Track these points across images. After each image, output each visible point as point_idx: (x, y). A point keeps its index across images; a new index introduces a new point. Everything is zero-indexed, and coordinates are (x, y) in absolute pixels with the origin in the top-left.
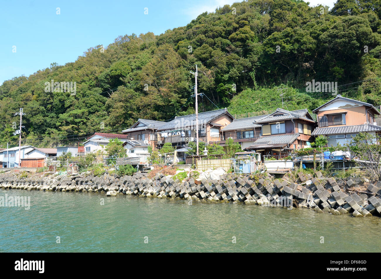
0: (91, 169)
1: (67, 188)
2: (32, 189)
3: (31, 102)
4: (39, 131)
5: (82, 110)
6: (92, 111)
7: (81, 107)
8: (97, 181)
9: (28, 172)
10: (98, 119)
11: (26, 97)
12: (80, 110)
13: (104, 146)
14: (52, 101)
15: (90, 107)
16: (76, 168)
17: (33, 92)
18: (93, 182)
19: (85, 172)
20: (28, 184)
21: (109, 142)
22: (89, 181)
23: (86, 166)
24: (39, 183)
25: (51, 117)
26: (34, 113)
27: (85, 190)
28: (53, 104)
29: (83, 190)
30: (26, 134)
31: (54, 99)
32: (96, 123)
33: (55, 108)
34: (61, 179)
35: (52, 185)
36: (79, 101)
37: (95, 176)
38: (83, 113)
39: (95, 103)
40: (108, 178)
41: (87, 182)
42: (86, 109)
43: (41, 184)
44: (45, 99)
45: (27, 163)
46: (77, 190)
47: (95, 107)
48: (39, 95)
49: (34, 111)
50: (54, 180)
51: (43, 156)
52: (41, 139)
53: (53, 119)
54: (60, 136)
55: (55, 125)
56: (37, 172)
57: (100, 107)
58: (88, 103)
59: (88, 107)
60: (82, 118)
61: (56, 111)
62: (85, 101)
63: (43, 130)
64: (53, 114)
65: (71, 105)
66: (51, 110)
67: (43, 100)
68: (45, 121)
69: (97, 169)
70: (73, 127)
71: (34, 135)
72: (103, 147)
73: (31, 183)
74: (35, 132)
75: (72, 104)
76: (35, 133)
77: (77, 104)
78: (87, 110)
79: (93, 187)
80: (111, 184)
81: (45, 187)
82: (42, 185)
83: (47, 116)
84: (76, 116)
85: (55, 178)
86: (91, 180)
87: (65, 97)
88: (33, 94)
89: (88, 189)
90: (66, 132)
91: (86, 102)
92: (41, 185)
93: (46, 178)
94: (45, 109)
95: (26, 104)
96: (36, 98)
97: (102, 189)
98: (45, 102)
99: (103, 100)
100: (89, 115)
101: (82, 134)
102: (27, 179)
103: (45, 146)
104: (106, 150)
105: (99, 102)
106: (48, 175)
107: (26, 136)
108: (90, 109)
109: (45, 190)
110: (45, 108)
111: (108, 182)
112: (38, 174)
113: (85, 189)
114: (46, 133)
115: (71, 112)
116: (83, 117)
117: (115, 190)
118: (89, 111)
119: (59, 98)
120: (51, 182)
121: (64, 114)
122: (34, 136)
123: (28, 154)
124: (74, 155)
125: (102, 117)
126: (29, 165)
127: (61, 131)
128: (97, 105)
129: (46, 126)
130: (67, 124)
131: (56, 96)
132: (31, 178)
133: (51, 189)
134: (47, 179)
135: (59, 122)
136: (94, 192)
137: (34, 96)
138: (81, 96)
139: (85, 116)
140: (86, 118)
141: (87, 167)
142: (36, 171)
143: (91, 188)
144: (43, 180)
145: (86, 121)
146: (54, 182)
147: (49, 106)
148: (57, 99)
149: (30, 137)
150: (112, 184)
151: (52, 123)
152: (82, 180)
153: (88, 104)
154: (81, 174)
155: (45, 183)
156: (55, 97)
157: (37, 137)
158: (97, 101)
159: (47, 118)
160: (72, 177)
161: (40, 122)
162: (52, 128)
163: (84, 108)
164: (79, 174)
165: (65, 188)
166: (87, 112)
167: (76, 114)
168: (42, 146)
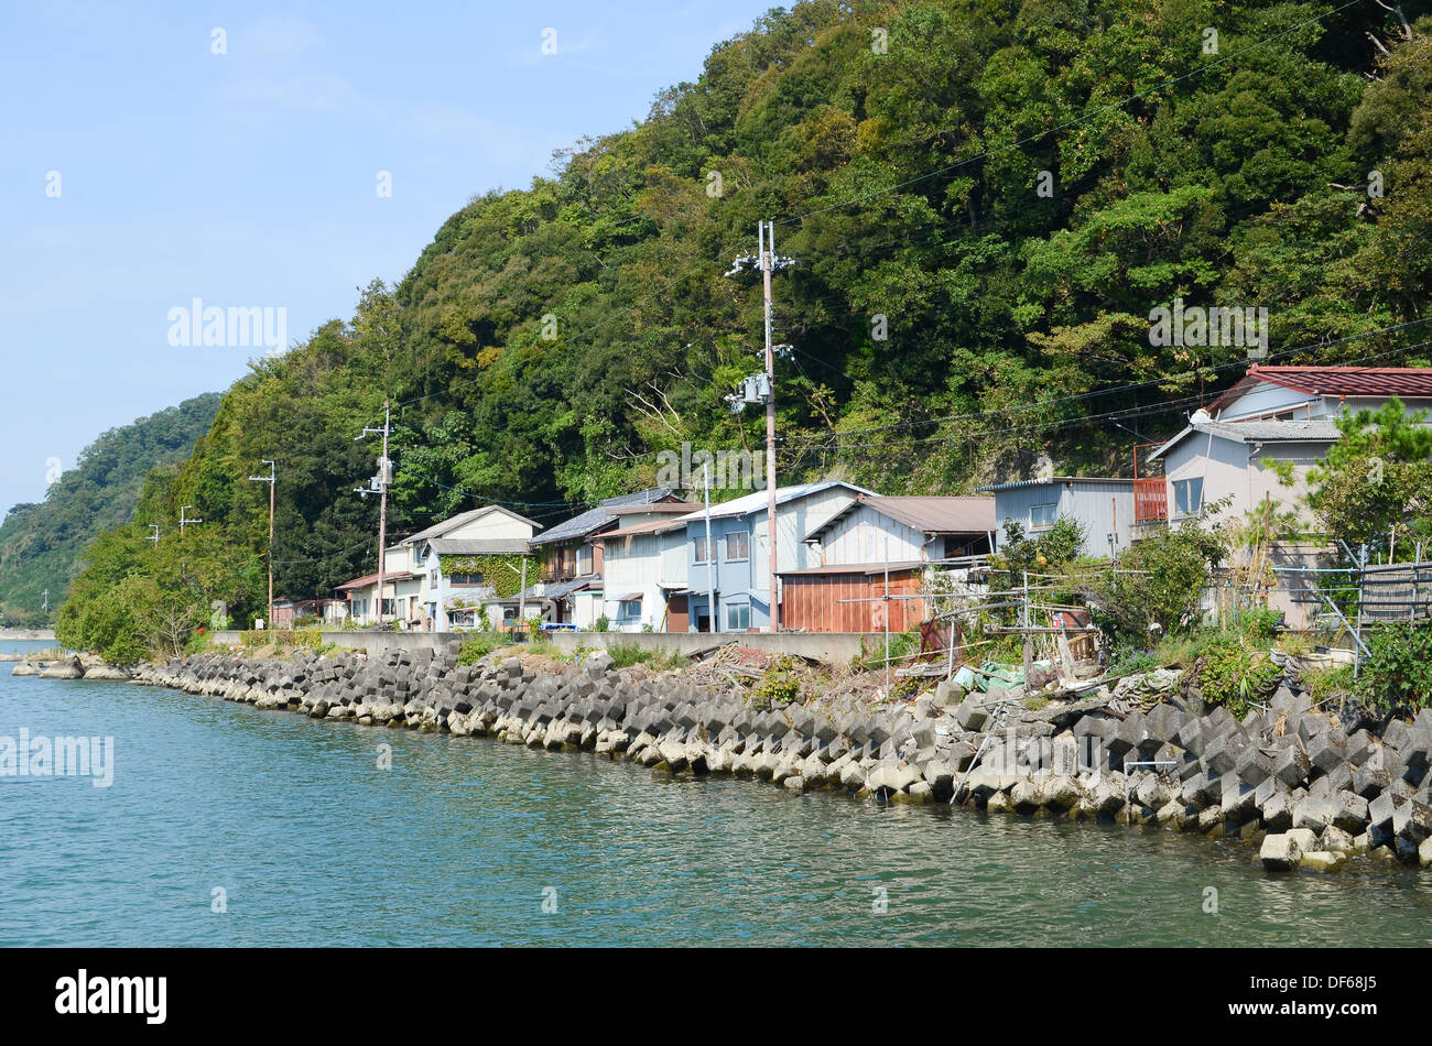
0: (1185, 649)
1: (1022, 793)
2: (814, 784)
3: (849, 171)
4: (908, 371)
5: (1176, 198)
6: (1252, 195)
7: (1172, 173)
8: (1212, 748)
9: (812, 663)
10: (1292, 253)
11: (821, 140)
12: (1164, 198)
13: (1301, 471)
14: (974, 146)
15: (1235, 168)
16: (1090, 643)
17: (859, 96)
18: (1189, 756)
19: (1140, 677)
20: (799, 745)
21: (1337, 433)
22: (1168, 745)
23: (1154, 626)
24: (856, 743)
25: (976, 269)
26: (868, 244)
27: (1137, 809)
28: (989, 169)
29: (1125, 810)
30: (832, 401)
31: (988, 131)
32: (1283, 283)
33: (996, 194)
34: (983, 718)
35: (925, 763)
36: (1156, 124)
37: (1208, 708)
38: (1188, 215)
39: (1270, 127)
40: (1296, 725)
41: (1149, 749)
42: (1207, 185)
43: (867, 749)
44: (930, 142)
45: (818, 600)
46: (1083, 804)
47: (1266, 160)
48: (892, 114)
49: (870, 233)
50: (941, 729)
51: (908, 553)
52: (921, 430)
53: (992, 279)
54: (1044, 399)
55: (1004, 319)
56: (858, 668)
57: (1311, 154)
58: (1218, 137)
59: (1224, 169)
60: (1184, 252)
61: (1013, 216)
62: (1194, 122)
63: (928, 365)
64: (991, 245)
65: (1102, 167)
66: (974, 216)
67: (918, 146)
68: (941, 298)
69: (1221, 651)
70: (1118, 330)
71: (880, 405)
72: (1287, 481)
73: (815, 742)
74: (885, 380)
75: (1106, 153)
76: (883, 389)
77: (1141, 155)
78: (1211, 192)
79: (1189, 790)
80: (1316, 773)
81: (890, 773)
82: (876, 756)
83: (953, 261)
84: (1138, 245)
85: (948, 710)
86: (1176, 740)
87: (1057, 112)
88: (860, 115)
89: (1159, 803)
90: (1073, 371)
91: (1208, 125)
92: (866, 761)
93: (898, 707)
94: (932, 215)
95: (822, 188)
96: (874, 137)
97: (1249, 812)
98: (934, 157)
99: (1335, 93)
100: (1229, 225)
101: (1189, 376)
102: (795, 714)
103: (950, 479)
104: (1314, 502)
105: (1301, 120)
106: (914, 692)
107: (837, 413)
108: (1239, 176)
109: (885, 794)
110: (935, 204)
111: (1291, 760)
112: (860, 680)
113: (1135, 800)
114: (955, 382)
115: (1101, 218)
116: (1188, 247)
117: (1339, 823)
118: (1230, 197)
119: (1020, 118)
120: (924, 739)
121: (1059, 236)
122: (879, 412)
123: (821, 535)
124: (1095, 547)
125: (1324, 233)
126: (827, 618)
127: (1047, 363)
128: (1283, 143)
129: (951, 336)
130: (1086, 306)
131: (1001, 108)
132: (816, 705)
133: (922, 788)
134: (904, 720)
135: (1032, 299)
136: (1191, 828)
137: (868, 124)
138: (1169, 89)
139: (1202, 241)
140: (1210, 254)
141: (1157, 636)
142: (856, 660)
143: (1180, 799)
144: (882, 722)
145: (1211, 276)
146: (938, 740)
147: (960, 188)
148: (1005, 129)
149: (855, 421)
150: (1323, 779)
151: (988, 305)
152: (1116, 735)
153: (1218, 146)
154: (1118, 690)
155: (888, 747)
156: (991, 118)
157: (896, 415)
158: (1287, 115)
159: (953, 274)
160: (1057, 707)
161: (909, 306)
162: (987, 343)
163: (1189, 175)
164: (1104, 690)
165: (1007, 792)
166: (1217, 207)
167: (1140, 230)
168: (930, 480)
